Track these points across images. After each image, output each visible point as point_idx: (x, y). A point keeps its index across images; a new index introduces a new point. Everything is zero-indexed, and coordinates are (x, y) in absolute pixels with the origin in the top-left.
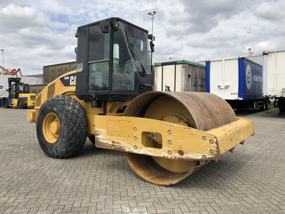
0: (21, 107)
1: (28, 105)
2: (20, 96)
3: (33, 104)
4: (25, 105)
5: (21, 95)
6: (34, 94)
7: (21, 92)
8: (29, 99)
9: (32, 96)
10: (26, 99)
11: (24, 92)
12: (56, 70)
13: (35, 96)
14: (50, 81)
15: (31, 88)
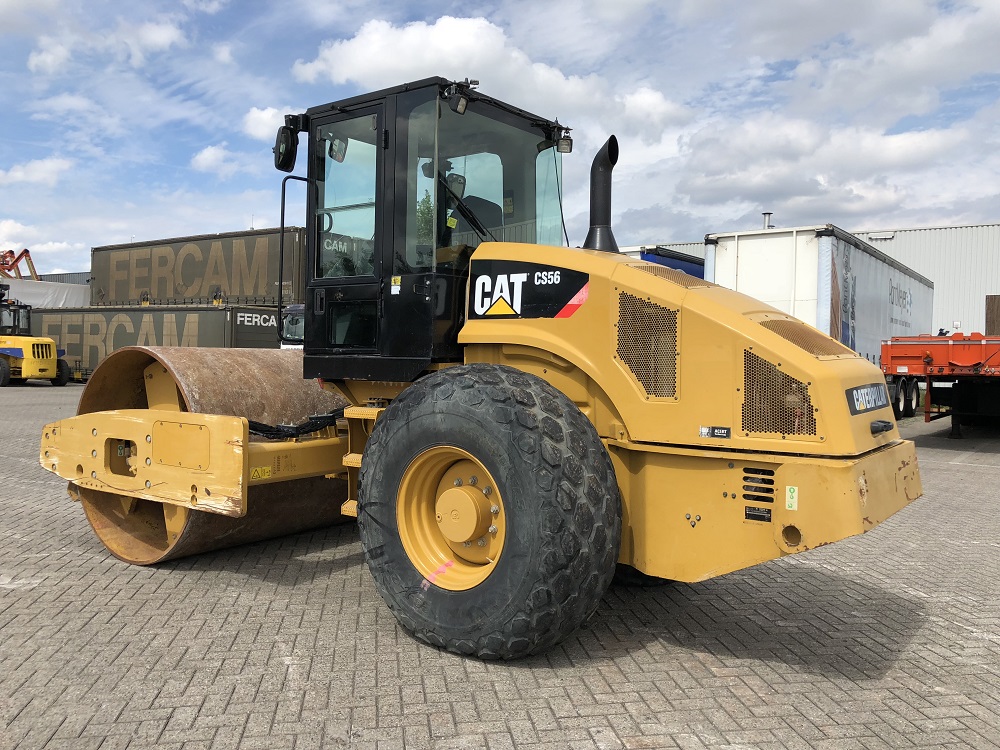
1: (24, 375)
3: (41, 370)
4: (14, 374)
6: (48, 340)
9: (38, 345)
10: (18, 354)
12: (133, 263)
13: (48, 346)
14: (112, 296)
15: (46, 317)
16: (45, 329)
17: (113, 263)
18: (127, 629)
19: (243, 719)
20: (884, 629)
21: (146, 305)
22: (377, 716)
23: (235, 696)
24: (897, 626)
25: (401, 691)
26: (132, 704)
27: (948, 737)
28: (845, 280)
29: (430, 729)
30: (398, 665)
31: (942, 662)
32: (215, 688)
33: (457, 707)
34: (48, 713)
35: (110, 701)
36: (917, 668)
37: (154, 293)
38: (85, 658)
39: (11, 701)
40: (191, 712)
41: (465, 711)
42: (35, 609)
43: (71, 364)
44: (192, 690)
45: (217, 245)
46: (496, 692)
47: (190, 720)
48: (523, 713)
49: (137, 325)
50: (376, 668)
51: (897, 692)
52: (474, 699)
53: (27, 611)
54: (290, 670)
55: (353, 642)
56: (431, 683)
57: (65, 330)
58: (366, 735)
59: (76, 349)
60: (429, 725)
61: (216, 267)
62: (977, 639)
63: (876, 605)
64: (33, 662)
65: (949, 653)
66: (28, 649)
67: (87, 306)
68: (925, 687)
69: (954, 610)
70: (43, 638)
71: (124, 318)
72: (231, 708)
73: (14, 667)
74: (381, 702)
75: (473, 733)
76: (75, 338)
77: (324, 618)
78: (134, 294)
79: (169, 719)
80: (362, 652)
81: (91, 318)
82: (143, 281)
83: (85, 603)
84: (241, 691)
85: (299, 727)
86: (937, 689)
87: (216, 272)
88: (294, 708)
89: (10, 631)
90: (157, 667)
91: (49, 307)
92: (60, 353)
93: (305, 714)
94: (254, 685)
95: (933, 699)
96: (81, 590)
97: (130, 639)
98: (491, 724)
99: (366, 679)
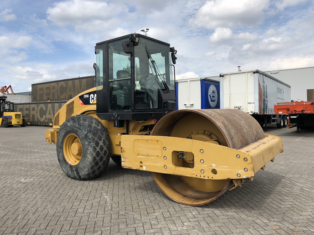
0: (5, 125)
1: (13, 124)
2: (4, 115)
3: (18, 122)
4: (10, 124)
5: (6, 114)
6: (19, 113)
7: (6, 111)
8: (14, 117)
9: (16, 114)
10: (11, 117)
11: (9, 110)
12: (45, 88)
13: (19, 115)
14: (38, 99)
15: (18, 106)
16: (18, 109)
17: (38, 89)
18: (60, 191)
19: (96, 211)
20: (272, 184)
21: (49, 101)
22: (132, 209)
23: (93, 205)
24: (276, 183)
25: (138, 203)
26: (66, 208)
27: (287, 209)
28: (264, 86)
29: (147, 211)
30: (137, 197)
31: (287, 191)
32: (87, 204)
33: (154, 206)
34: (43, 211)
35: (60, 208)
36: (280, 193)
37: (51, 98)
38: (50, 198)
39: (32, 209)
40: (82, 210)
41: (156, 207)
42: (33, 187)
43: (27, 120)
44: (81, 204)
45: (70, 82)
46: (164, 203)
47: (82, 211)
48: (172, 207)
49: (47, 107)
50: (131, 198)
51: (274, 199)
52: (158, 204)
53: (31, 187)
54: (107, 199)
55: (123, 192)
56: (146, 201)
57: (24, 110)
58: (130, 213)
59: (28, 115)
60: (147, 210)
61: (70, 89)
62: (298, 186)
63: (270, 178)
64: (36, 200)
65: (289, 189)
66: (34, 196)
67: (31, 102)
68: (282, 198)
69: (292, 179)
70: (37, 193)
71: (42, 105)
72: (93, 208)
73: (31, 201)
74: (133, 206)
75: (159, 212)
76: (28, 112)
77: (114, 186)
78: (45, 98)
79: (76, 211)
80: (126, 194)
81: (32, 106)
82: (48, 94)
83: (47, 185)
84: (94, 204)
85: (112, 212)
86: (285, 198)
87: (70, 90)
88: (110, 208)
89: (28, 192)
90: (71, 199)
91: (19, 103)
92: (23, 117)
93: (113, 209)
94: (98, 203)
95: (284, 200)
96: (45, 181)
97: (62, 193)
98: (164, 210)
99: (128, 200)
